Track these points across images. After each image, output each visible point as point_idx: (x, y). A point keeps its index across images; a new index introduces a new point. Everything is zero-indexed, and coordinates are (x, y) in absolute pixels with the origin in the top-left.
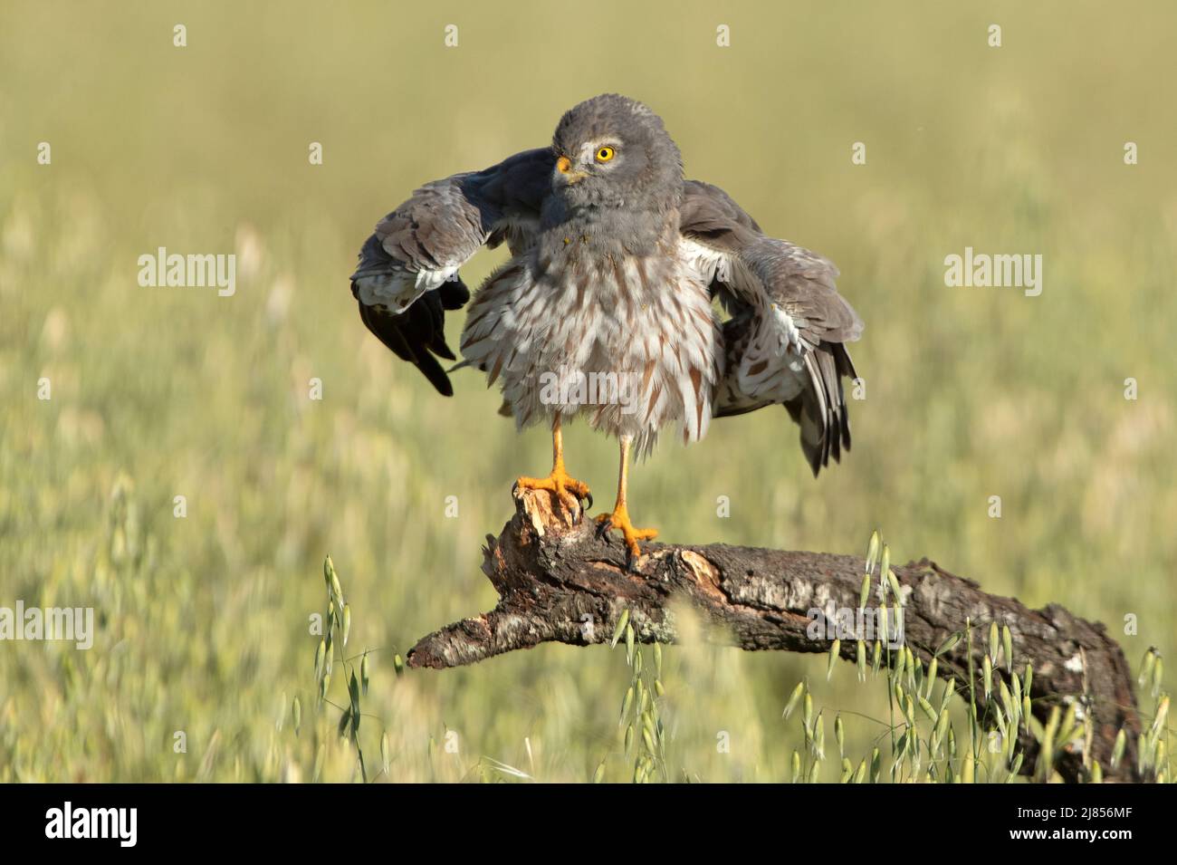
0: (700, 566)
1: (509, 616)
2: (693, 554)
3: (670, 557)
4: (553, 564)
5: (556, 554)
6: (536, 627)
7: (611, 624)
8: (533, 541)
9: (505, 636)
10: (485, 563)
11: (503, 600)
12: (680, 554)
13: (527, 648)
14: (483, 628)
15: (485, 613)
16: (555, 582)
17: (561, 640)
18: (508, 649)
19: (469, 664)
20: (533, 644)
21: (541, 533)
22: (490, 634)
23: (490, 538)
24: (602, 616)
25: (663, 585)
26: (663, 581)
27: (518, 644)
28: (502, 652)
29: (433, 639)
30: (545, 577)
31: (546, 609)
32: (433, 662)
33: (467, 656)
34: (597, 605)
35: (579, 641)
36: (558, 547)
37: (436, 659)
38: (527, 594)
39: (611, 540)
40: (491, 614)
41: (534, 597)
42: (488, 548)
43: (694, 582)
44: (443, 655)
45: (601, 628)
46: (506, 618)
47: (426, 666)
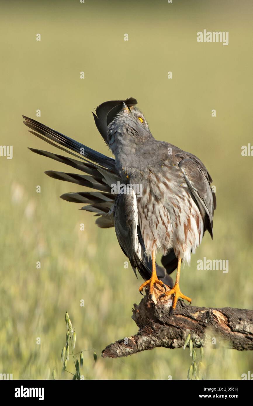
0: (220, 316)
1: (143, 337)
2: (217, 312)
3: (207, 313)
4: (161, 315)
5: (162, 312)
6: (154, 341)
7: (184, 340)
8: (152, 306)
9: (141, 345)
10: (133, 315)
11: (140, 330)
12: (212, 312)
13: (150, 349)
14: (132, 341)
15: (133, 335)
16: (161, 323)
17: (164, 346)
18: (142, 350)
19: (126, 356)
20: (153, 348)
21: (156, 303)
22: (135, 344)
23: (135, 305)
24: (180, 336)
25: (205, 324)
26: (205, 323)
27: (147, 348)
28: (140, 351)
29: (112, 346)
30: (157, 321)
31: (157, 333)
32: (112, 355)
33: (126, 353)
34: (179, 332)
35: (171, 347)
36: (162, 309)
37: (114, 354)
38: (150, 328)
39: (184, 306)
40: (135, 336)
41: (153, 328)
42: (134, 309)
43: (217, 323)
44: (116, 352)
45: (180, 341)
46: (141, 338)
47: (109, 357)
